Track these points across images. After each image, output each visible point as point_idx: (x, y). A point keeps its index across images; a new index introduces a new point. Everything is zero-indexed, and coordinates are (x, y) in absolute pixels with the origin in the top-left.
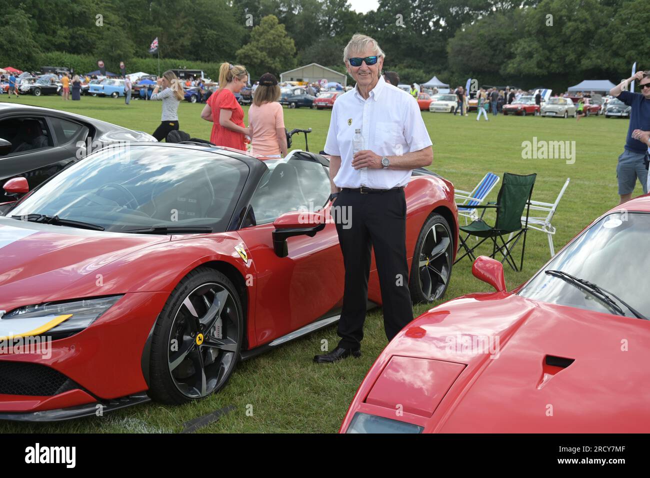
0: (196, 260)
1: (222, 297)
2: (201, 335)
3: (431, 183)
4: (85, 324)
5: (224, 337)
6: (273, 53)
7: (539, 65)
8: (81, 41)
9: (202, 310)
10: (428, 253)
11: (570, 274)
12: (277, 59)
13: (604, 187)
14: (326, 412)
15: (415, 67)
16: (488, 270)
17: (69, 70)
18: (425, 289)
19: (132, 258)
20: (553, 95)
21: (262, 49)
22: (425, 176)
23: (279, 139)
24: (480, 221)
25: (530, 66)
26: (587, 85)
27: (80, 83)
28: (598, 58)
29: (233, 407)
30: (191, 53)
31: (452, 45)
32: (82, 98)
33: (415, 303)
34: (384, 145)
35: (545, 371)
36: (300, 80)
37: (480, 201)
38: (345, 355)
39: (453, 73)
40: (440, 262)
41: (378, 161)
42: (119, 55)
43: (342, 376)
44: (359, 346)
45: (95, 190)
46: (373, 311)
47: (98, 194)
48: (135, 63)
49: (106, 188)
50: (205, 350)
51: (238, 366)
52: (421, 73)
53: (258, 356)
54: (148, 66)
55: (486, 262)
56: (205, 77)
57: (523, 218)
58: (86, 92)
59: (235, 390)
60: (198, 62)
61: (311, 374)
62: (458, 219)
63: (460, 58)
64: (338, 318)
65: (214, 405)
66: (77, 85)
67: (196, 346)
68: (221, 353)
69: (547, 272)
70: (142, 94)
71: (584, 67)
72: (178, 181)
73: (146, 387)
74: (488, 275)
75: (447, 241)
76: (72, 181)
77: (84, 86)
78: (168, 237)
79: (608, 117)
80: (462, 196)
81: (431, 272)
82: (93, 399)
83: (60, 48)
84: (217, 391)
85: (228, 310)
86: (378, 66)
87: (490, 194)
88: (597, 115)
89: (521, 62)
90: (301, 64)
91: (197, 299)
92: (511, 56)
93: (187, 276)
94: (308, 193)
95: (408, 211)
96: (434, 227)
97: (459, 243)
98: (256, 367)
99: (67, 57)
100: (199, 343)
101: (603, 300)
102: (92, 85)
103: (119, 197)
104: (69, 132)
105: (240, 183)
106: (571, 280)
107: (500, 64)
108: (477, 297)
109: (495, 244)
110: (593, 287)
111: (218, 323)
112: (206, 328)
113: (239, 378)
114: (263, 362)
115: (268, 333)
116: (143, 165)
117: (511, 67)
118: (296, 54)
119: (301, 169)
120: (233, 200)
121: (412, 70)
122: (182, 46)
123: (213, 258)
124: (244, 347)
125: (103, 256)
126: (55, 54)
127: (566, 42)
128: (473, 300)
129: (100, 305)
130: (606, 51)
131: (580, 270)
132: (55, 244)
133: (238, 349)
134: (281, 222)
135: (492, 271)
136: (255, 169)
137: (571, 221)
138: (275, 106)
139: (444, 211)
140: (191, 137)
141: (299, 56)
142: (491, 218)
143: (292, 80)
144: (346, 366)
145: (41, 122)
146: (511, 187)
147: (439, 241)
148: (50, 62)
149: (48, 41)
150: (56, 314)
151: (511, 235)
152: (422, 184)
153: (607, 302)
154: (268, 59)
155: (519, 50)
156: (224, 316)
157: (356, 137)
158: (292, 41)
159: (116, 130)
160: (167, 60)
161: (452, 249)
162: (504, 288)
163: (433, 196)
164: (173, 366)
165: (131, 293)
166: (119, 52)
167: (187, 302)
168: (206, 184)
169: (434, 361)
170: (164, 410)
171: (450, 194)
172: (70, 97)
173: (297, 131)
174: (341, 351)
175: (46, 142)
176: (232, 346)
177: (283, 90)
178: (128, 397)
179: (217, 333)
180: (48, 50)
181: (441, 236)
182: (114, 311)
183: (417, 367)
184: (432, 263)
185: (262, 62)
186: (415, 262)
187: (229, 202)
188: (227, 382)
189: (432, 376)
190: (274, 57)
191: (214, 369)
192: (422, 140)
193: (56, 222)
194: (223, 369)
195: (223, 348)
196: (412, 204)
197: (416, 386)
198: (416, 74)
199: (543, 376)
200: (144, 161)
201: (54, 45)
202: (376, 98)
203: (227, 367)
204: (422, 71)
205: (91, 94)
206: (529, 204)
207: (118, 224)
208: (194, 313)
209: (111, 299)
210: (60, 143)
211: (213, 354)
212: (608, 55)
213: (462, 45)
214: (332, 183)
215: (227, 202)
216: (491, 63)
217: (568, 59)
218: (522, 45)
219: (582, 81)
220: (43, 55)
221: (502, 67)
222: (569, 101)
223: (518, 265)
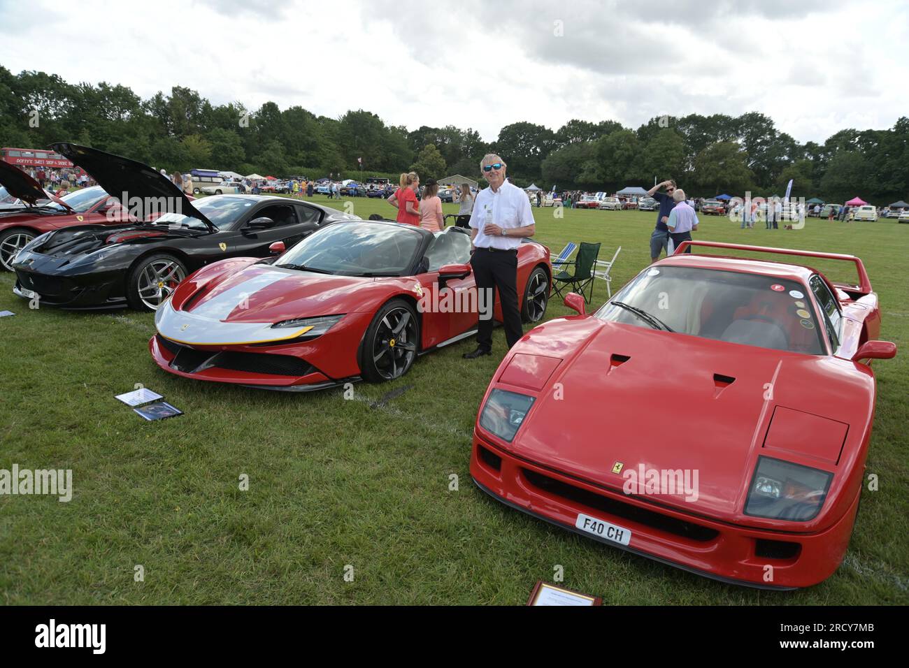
0: (390, 293)
1: (406, 316)
2: (393, 340)
3: (535, 248)
4: (322, 332)
5: (407, 342)
6: (432, 168)
7: (599, 177)
8: (313, 160)
9: (394, 325)
10: (533, 292)
11: (626, 304)
12: (435, 172)
13: (640, 253)
14: (471, 388)
15: (521, 178)
16: (575, 302)
17: (305, 178)
18: (531, 314)
19: (350, 292)
20: (606, 196)
21: (425, 166)
22: (531, 244)
23: (439, 220)
24: (564, 273)
25: (593, 178)
26: (628, 190)
27: (312, 186)
28: (635, 173)
29: (413, 385)
30: (381, 168)
31: (544, 164)
32: (314, 195)
33: (524, 323)
34: (505, 222)
35: (612, 364)
36: (449, 185)
37: (564, 260)
38: (482, 354)
39: (544, 181)
40: (541, 297)
41: (499, 232)
42: (336, 169)
43: (479, 367)
44: (490, 349)
45: (326, 250)
46: (498, 327)
47: (328, 252)
48: (346, 174)
49: (333, 249)
50: (396, 349)
51: (416, 359)
52: (524, 181)
53: (427, 354)
54: (354, 175)
55: (573, 296)
56: (390, 183)
57: (592, 271)
58: (316, 192)
59: (414, 374)
60: (386, 174)
61: (461, 365)
62: (552, 271)
63: (549, 172)
64: (475, 332)
65: (401, 383)
66: (310, 187)
67: (390, 347)
68: (406, 352)
69: (612, 303)
70: (351, 193)
71: (627, 179)
72: (378, 244)
73: (359, 372)
74: (575, 305)
75: (545, 285)
76: (311, 245)
77: (314, 188)
78: (373, 279)
79: (641, 210)
80: (554, 257)
81: (535, 303)
82: (328, 379)
83: (300, 164)
84: (403, 375)
85: (410, 325)
86: (502, 171)
87: (571, 256)
88: (634, 209)
89: (587, 175)
90: (450, 175)
91: (390, 318)
92: (581, 171)
93: (385, 303)
94: (459, 253)
95: (519, 266)
96: (537, 276)
97: (552, 286)
98: (426, 360)
99: (304, 170)
100: (392, 345)
101: (647, 320)
102: (319, 187)
103: (340, 254)
104: (308, 215)
105: (418, 245)
106: (627, 308)
107: (573, 176)
108: (567, 318)
109: (574, 287)
110: (642, 312)
111: (404, 333)
112: (396, 336)
113: (417, 367)
114: (431, 357)
115: (433, 340)
116: (356, 234)
117: (581, 178)
118: (446, 169)
119: (454, 238)
120: (413, 256)
121: (519, 180)
122: (376, 163)
123: (400, 293)
124: (419, 348)
125: (332, 291)
126: (297, 168)
127: (615, 163)
128: (564, 320)
129: (331, 321)
130: (640, 169)
131: (631, 301)
132: (302, 282)
133: (416, 348)
134: (443, 270)
135: (577, 302)
136: (427, 237)
137: (620, 274)
138: (436, 199)
139: (543, 265)
140: (384, 218)
141: (448, 170)
142: (572, 271)
143: (444, 185)
144: (483, 361)
145: (291, 207)
146: (585, 251)
147: (540, 284)
148: (294, 173)
149: (293, 160)
150: (304, 326)
151: (584, 281)
152: (530, 248)
153: (650, 322)
154: (429, 172)
155: (586, 168)
156: (407, 328)
157: (488, 215)
158: (444, 160)
159: (337, 213)
160: (366, 172)
161: (548, 289)
162: (584, 313)
163: (536, 256)
164: (376, 359)
165: (351, 313)
166: (336, 166)
167: (385, 319)
168: (395, 246)
169: (539, 357)
170: (370, 386)
171: (547, 255)
172: (307, 195)
173: (450, 216)
174: (479, 351)
175: (294, 221)
176: (413, 347)
177: (440, 191)
178: (348, 378)
179: (403, 339)
180: (292, 165)
181: (541, 281)
182: (340, 324)
183: (528, 360)
184: (535, 298)
185: (425, 173)
186: (525, 297)
187: (410, 258)
188: (409, 370)
189: (538, 366)
190: (433, 171)
191: (401, 362)
192: (529, 220)
193: (303, 269)
194: (407, 362)
195: (406, 348)
196: (521, 262)
197: (528, 372)
198: (522, 182)
199: (610, 367)
200: (356, 232)
201: (296, 162)
202: (502, 193)
203: (409, 361)
204: (525, 180)
205: (319, 193)
206: (596, 262)
207: (341, 270)
208: (389, 326)
209: (338, 317)
210: (303, 222)
211: (400, 352)
212: (641, 171)
213: (551, 164)
214: (472, 244)
215: (409, 258)
216: (568, 175)
217: (616, 173)
218: (589, 165)
219: (625, 188)
220: (289, 169)
221: (575, 178)
222: (617, 200)
223: (588, 300)
